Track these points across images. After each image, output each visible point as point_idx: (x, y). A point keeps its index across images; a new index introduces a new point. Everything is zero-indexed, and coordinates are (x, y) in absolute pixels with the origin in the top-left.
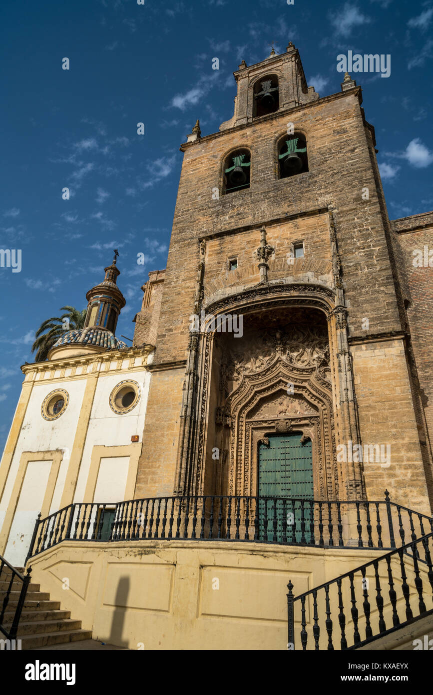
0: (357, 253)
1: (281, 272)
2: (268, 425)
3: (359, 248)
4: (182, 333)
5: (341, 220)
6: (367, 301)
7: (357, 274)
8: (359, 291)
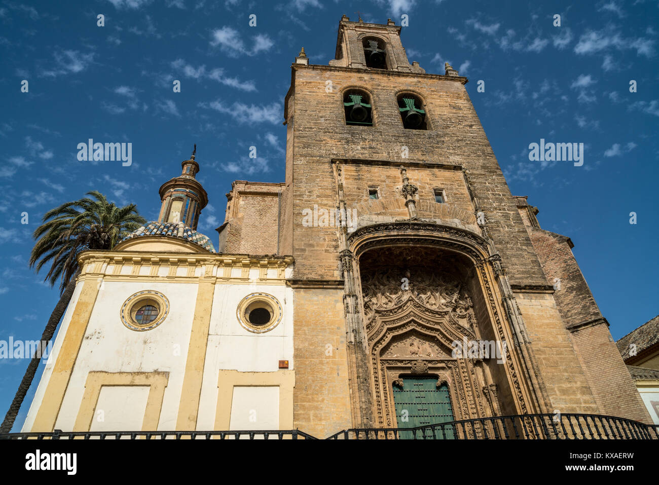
0: (495, 212)
1: (428, 213)
2: (404, 366)
3: (496, 209)
4: (326, 251)
5: (474, 180)
6: (514, 256)
7: (499, 231)
8: (505, 246)
